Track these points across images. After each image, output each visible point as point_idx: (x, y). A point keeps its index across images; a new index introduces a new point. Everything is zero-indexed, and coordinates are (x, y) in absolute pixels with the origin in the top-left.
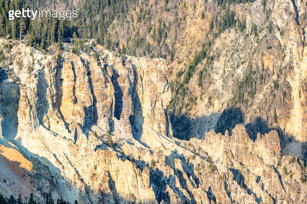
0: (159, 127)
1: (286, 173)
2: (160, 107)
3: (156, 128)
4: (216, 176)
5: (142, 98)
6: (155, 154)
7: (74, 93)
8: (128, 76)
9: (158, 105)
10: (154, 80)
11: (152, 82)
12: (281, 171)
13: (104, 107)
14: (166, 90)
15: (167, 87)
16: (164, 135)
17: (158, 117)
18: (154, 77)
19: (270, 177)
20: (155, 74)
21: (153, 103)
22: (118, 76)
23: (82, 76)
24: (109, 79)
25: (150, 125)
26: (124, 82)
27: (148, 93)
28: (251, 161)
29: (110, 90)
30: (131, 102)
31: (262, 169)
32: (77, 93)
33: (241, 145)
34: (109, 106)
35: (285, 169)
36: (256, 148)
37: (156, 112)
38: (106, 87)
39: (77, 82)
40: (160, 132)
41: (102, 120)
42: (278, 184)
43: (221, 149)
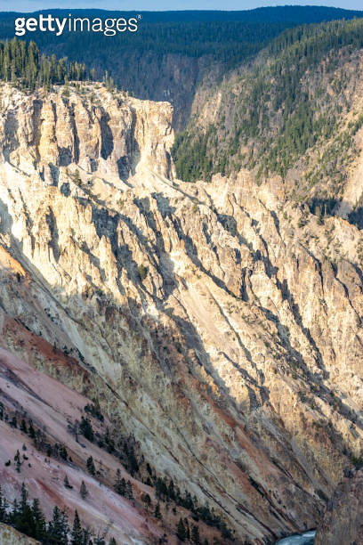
0: (159, 169)
1: (286, 218)
2: (162, 149)
3: (155, 170)
4: (197, 217)
5: (143, 140)
6: (124, 194)
7: (55, 132)
8: (123, 118)
9: (160, 147)
10: (156, 122)
11: (153, 125)
12: (280, 217)
13: (87, 147)
14: (168, 132)
15: (169, 130)
16: (163, 177)
17: (158, 159)
18: (155, 120)
19: (267, 221)
20: (156, 117)
21: (155, 146)
22: (109, 119)
23: (63, 117)
24: (96, 121)
25: (149, 166)
26: (117, 124)
27: (150, 136)
28: (253, 205)
29: (96, 131)
30: (124, 143)
31: (261, 213)
32: (58, 133)
33: (245, 189)
34: (94, 146)
35: (285, 214)
36: (260, 193)
37: (157, 154)
38: (90, 127)
39: (58, 122)
40: (160, 173)
41: (84, 160)
42: (274, 228)
43: (225, 192)
